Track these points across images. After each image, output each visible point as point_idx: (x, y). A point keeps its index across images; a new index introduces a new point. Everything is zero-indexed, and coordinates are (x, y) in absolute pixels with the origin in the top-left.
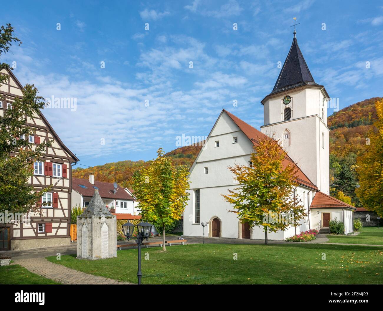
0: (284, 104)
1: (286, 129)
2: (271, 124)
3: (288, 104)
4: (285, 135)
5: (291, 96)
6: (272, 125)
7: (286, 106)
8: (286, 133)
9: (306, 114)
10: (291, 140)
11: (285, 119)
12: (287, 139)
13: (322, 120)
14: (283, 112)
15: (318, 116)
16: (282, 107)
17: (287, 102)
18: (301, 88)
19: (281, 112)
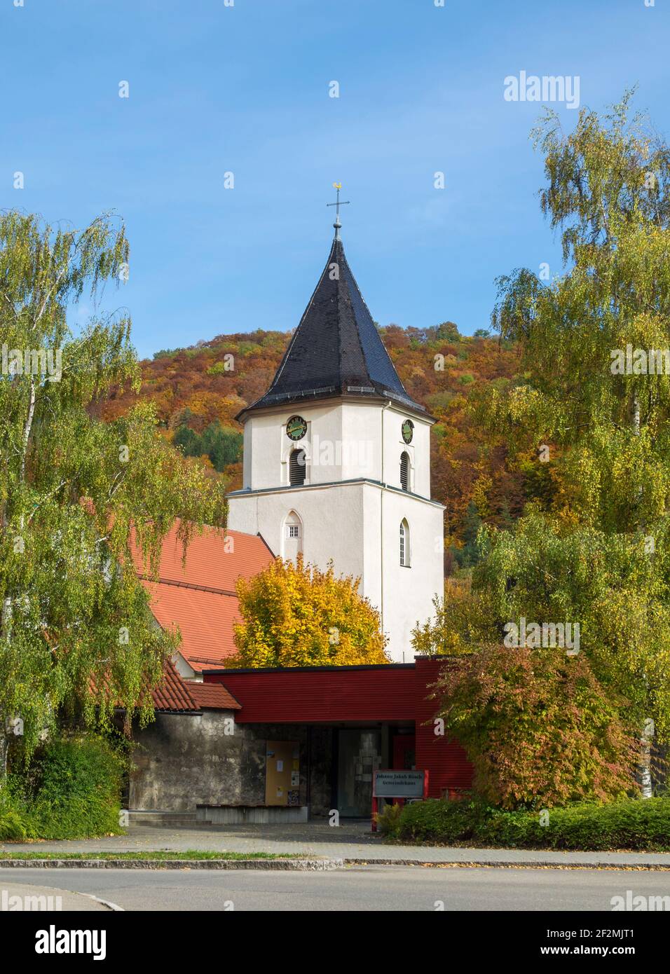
0: (290, 437)
1: (292, 512)
2: (255, 491)
3: (299, 438)
4: (291, 528)
5: (306, 419)
6: (258, 495)
7: (293, 445)
8: (292, 521)
9: (341, 475)
10: (305, 543)
11: (291, 480)
12: (295, 540)
13: (400, 486)
14: (288, 461)
15: (374, 482)
16: (285, 446)
17: (295, 435)
18: (330, 401)
19: (282, 459)
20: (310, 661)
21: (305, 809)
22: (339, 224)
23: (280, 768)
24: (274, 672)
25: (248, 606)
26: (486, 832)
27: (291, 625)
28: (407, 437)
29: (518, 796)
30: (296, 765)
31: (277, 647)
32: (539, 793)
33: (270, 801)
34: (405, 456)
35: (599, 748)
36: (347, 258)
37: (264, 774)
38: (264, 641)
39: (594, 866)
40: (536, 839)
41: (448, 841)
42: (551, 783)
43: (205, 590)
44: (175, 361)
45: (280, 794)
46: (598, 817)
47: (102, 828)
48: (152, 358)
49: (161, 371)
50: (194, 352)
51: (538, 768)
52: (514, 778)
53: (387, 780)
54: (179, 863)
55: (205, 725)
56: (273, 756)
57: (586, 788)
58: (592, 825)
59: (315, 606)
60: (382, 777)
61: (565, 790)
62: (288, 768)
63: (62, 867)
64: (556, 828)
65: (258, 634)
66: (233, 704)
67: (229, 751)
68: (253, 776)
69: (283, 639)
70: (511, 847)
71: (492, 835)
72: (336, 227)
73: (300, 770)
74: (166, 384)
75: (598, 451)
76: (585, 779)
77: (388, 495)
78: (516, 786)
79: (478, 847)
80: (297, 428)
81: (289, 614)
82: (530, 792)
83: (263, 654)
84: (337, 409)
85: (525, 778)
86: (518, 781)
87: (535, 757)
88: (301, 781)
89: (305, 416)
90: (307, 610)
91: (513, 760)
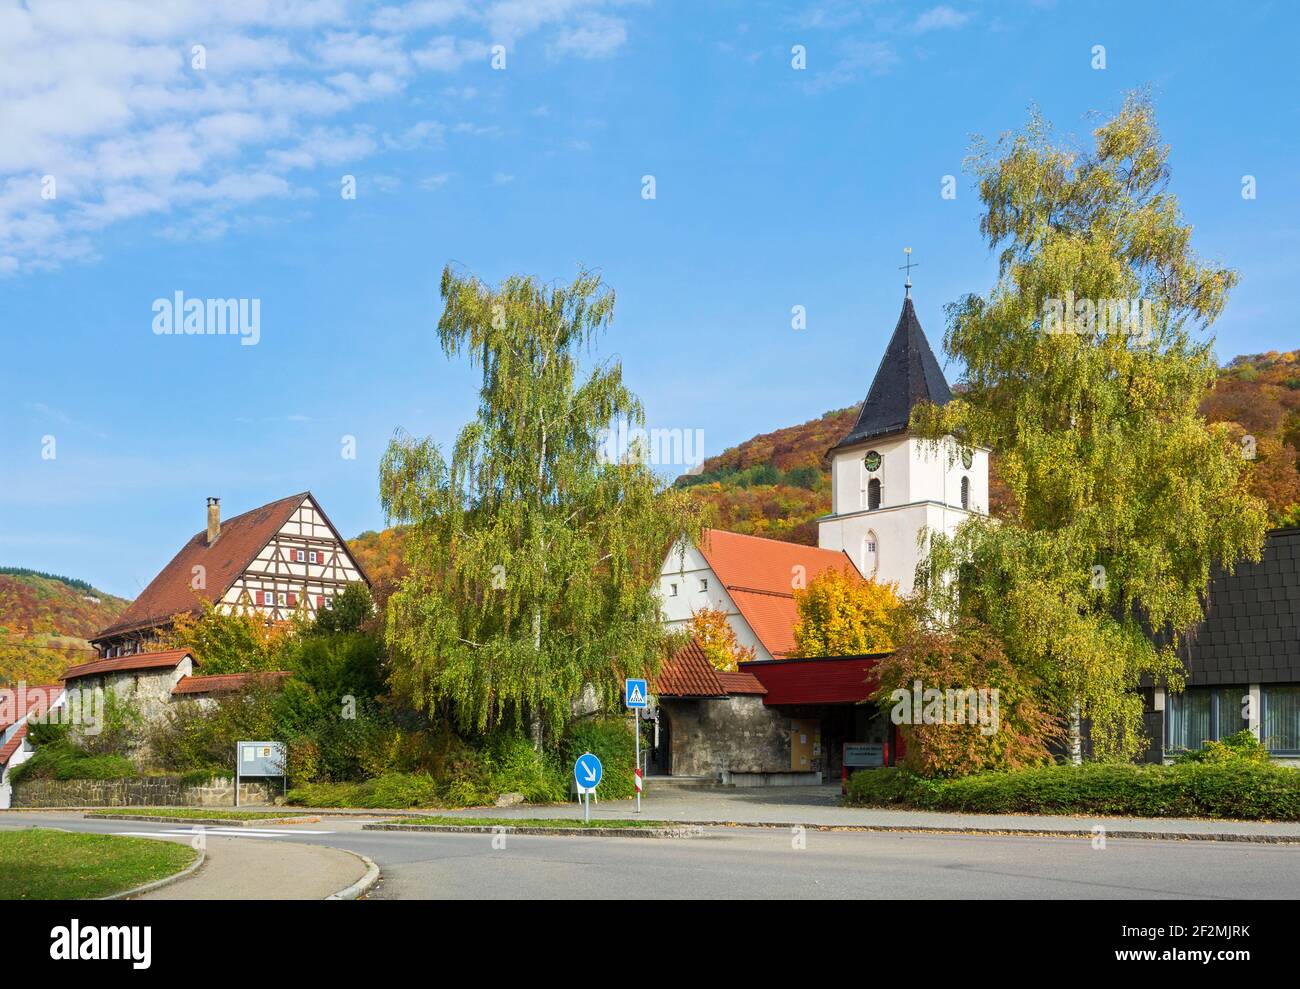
0: (868, 469)
1: (870, 531)
2: (841, 516)
3: (875, 470)
4: (870, 545)
5: (880, 453)
6: (844, 519)
7: (870, 475)
8: (870, 538)
9: (909, 498)
10: (881, 556)
11: (870, 505)
12: (872, 554)
13: (961, 505)
14: (866, 488)
15: (937, 503)
16: (864, 477)
17: (871, 467)
18: (900, 437)
19: (861, 488)
20: (850, 652)
21: (820, 775)
22: (909, 284)
23: (803, 741)
24: (823, 661)
25: (803, 610)
26: (912, 797)
27: (837, 623)
28: (967, 463)
29: (937, 766)
30: (818, 738)
31: (826, 641)
32: (955, 763)
33: (794, 767)
34: (965, 480)
35: (1013, 723)
36: (916, 314)
37: (789, 746)
38: (815, 637)
39: (961, 831)
40: (948, 805)
41: (884, 804)
42: (965, 755)
43: (761, 593)
44: (838, 419)
45: (803, 762)
46: (1000, 785)
47: (622, 793)
48: (821, 418)
49: (828, 427)
50: (854, 411)
51: (955, 742)
52: (933, 750)
53: (855, 752)
54: (568, 830)
55: (740, 707)
56: (797, 731)
57: (998, 758)
58: (994, 791)
59: (859, 608)
60: (851, 749)
61: (980, 760)
62: (810, 741)
63: (484, 832)
64: (965, 794)
65: (811, 632)
66: (762, 690)
67: (758, 728)
68: (781, 748)
69: (830, 635)
70: (930, 810)
71: (916, 799)
72: (907, 287)
73: (821, 742)
74: (831, 438)
75: (1026, 454)
76: (998, 750)
77: (948, 513)
78: (936, 758)
79: (906, 810)
80: (873, 461)
81: (836, 614)
82: (948, 763)
83: (816, 648)
84: (907, 442)
85: (943, 750)
86: (937, 752)
87: (952, 732)
88: (822, 751)
89: (879, 450)
90: (851, 609)
91: (932, 735)
